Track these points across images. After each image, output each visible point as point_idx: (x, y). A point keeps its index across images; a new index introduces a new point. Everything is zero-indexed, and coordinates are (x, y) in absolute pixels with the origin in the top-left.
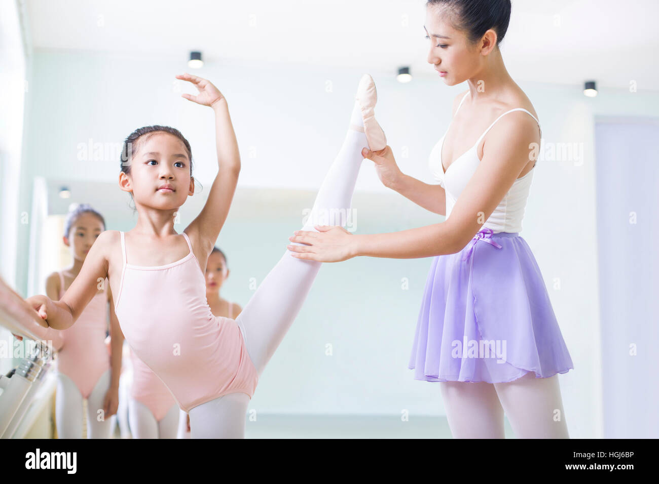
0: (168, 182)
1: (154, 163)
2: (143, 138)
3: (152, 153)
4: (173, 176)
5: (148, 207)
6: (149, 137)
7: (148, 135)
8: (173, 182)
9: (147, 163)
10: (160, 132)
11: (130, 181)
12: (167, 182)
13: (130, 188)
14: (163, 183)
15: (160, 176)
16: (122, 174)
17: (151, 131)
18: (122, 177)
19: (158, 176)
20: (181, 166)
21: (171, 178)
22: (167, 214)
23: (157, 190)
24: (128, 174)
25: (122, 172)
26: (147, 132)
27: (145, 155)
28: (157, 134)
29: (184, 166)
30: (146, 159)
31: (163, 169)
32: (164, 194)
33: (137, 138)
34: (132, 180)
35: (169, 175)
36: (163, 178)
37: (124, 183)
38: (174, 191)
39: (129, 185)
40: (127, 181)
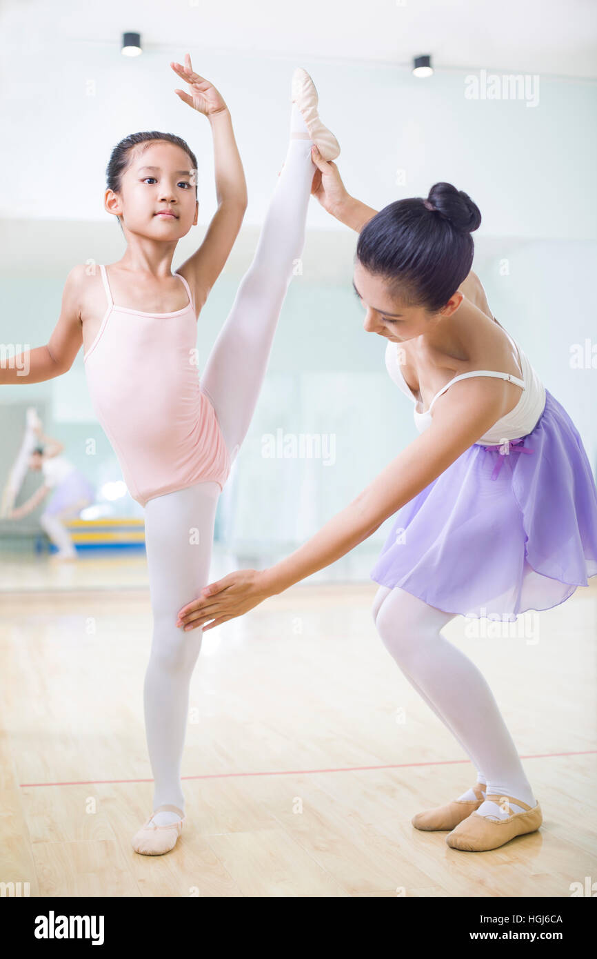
0: (170, 206)
1: (152, 181)
2: (138, 148)
3: (150, 168)
4: (176, 199)
5: (141, 235)
6: (147, 147)
7: (146, 143)
8: (176, 207)
9: (143, 180)
10: (160, 141)
11: (119, 201)
12: (167, 207)
13: (119, 210)
14: (162, 207)
15: (160, 198)
16: (109, 192)
17: (149, 139)
18: (109, 195)
19: (156, 198)
20: (186, 186)
21: (173, 201)
22: (165, 246)
23: (155, 215)
24: (118, 192)
25: (109, 190)
26: (145, 140)
27: (140, 169)
28: (157, 143)
29: (189, 186)
30: (143, 175)
31: (164, 189)
32: (165, 220)
33: (131, 147)
34: (123, 200)
35: (172, 197)
36: (163, 200)
37: (111, 204)
38: (177, 218)
39: (117, 206)
40: (114, 200)
